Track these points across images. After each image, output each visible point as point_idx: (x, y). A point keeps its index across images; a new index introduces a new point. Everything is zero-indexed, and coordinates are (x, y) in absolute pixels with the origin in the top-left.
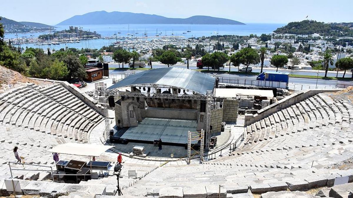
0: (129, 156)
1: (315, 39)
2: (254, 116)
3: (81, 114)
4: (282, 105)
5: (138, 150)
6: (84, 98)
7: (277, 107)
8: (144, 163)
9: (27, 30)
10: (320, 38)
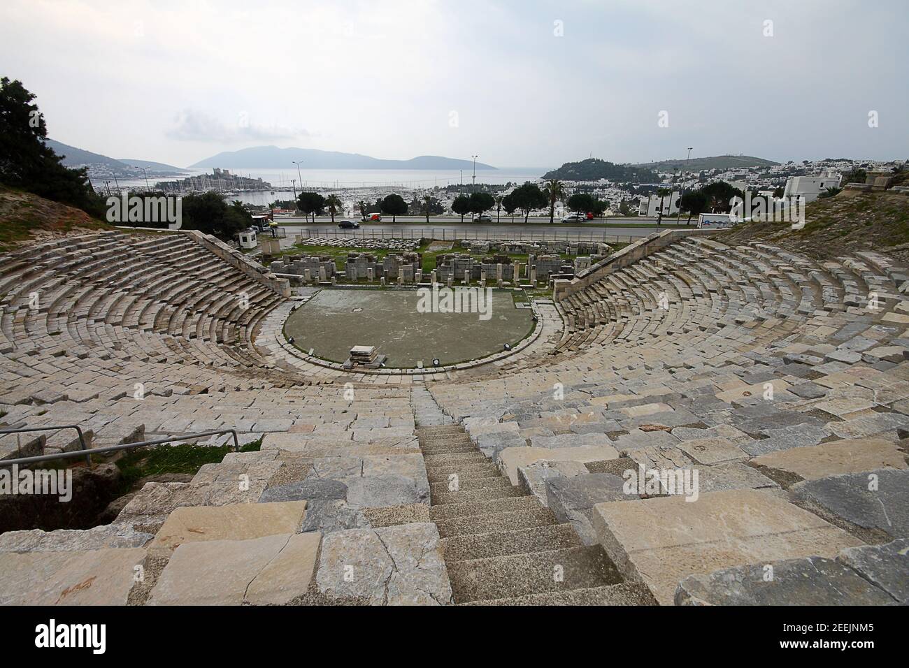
0: (342, 368)
1: (603, 187)
2: (572, 283)
3: (232, 292)
4: (621, 261)
5: (360, 354)
6: (239, 263)
7: (613, 266)
8: (376, 381)
9: (133, 173)
10: (610, 186)
